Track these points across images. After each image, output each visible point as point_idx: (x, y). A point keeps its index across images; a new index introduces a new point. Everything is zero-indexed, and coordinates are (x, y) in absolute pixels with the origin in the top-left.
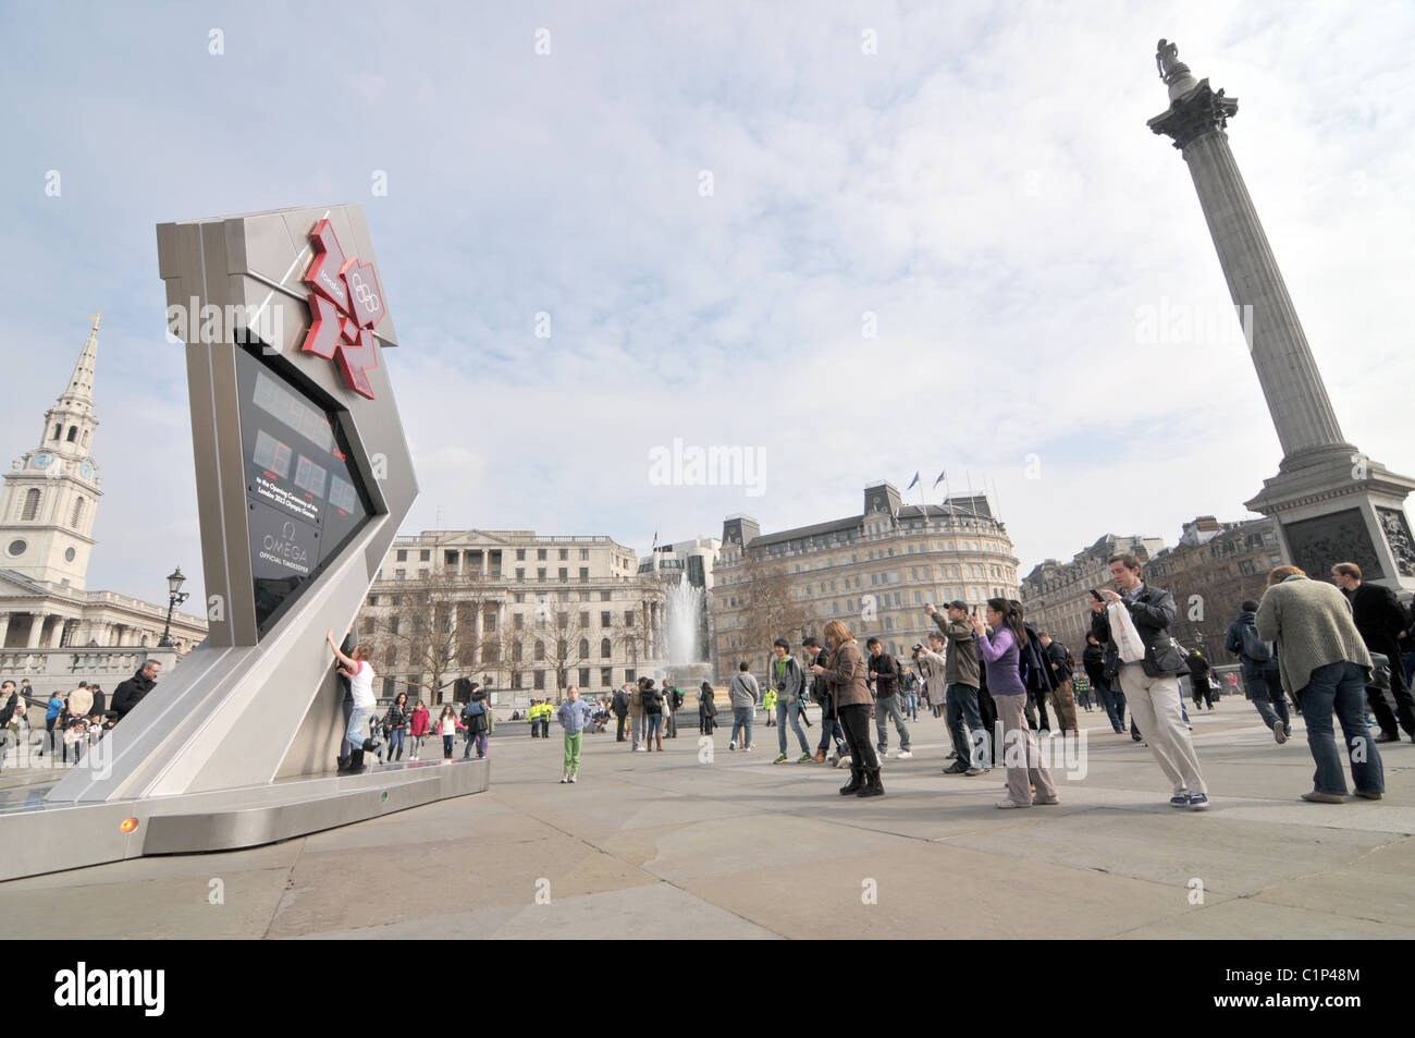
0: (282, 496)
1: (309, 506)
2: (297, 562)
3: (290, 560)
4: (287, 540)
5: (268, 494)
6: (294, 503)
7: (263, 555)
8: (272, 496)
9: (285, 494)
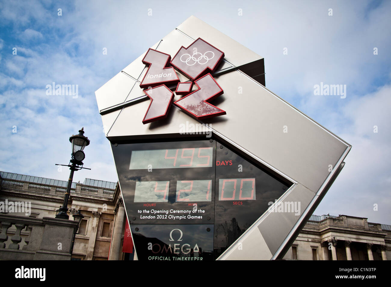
0: (165, 214)
1: (194, 211)
2: (189, 255)
3: (181, 255)
4: (176, 242)
5: (149, 217)
6: (176, 214)
9: (167, 212)
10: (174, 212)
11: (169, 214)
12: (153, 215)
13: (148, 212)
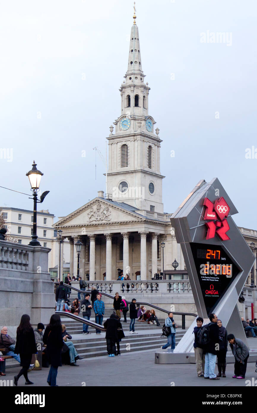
0: (208, 279)
1: (216, 278)
2: (215, 295)
3: (213, 295)
4: (212, 290)
5: (205, 280)
6: (212, 279)
7: (206, 296)
8: (206, 280)
9: (209, 278)
10: (211, 278)
11: (210, 279)
12: (205, 279)
13: (204, 277)
